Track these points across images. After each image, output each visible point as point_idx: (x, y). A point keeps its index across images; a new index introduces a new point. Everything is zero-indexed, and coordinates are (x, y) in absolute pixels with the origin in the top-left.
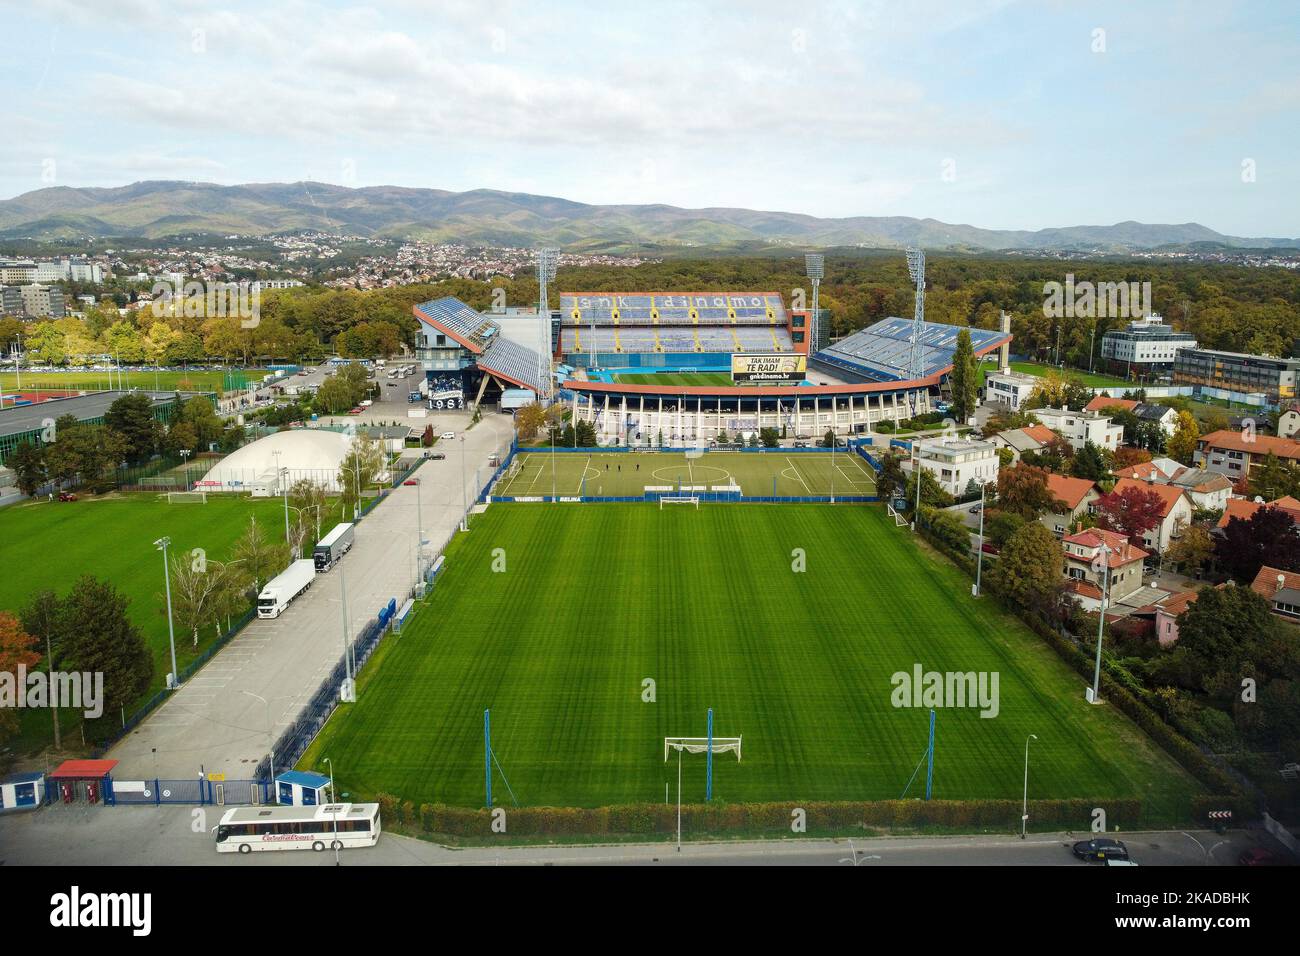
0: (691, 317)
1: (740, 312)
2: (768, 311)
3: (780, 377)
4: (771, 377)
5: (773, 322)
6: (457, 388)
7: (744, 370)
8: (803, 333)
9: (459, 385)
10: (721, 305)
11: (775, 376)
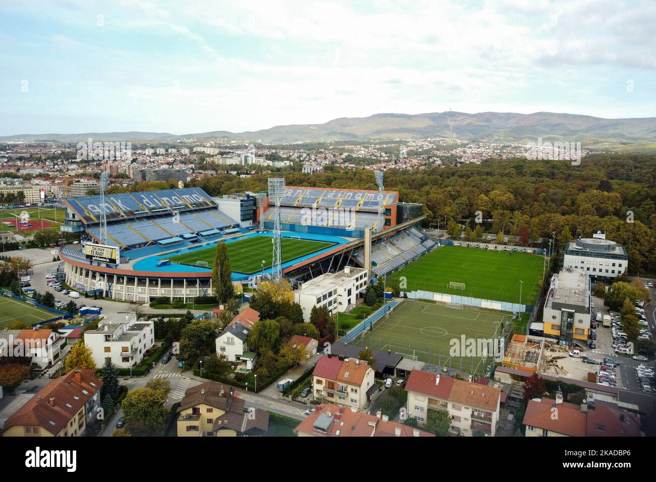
0: (336, 204)
1: (365, 204)
2: (383, 203)
3: (105, 260)
4: (102, 259)
7: (90, 254)
10: (359, 198)
11: (103, 260)
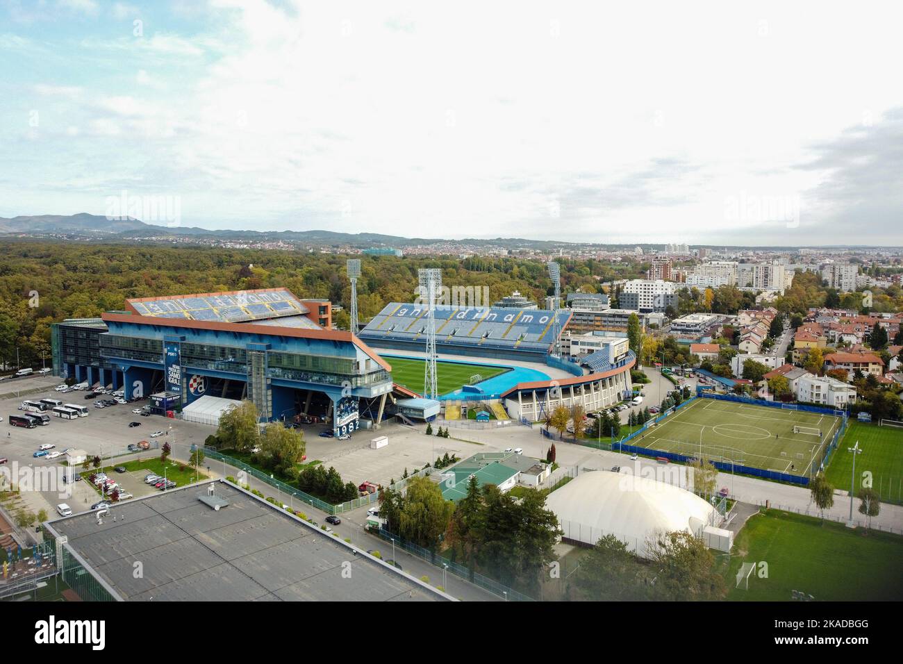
0: (246, 313)
1: (275, 306)
2: (289, 303)
5: (301, 313)
6: (356, 410)
8: (327, 319)
9: (357, 406)
10: (257, 302)
